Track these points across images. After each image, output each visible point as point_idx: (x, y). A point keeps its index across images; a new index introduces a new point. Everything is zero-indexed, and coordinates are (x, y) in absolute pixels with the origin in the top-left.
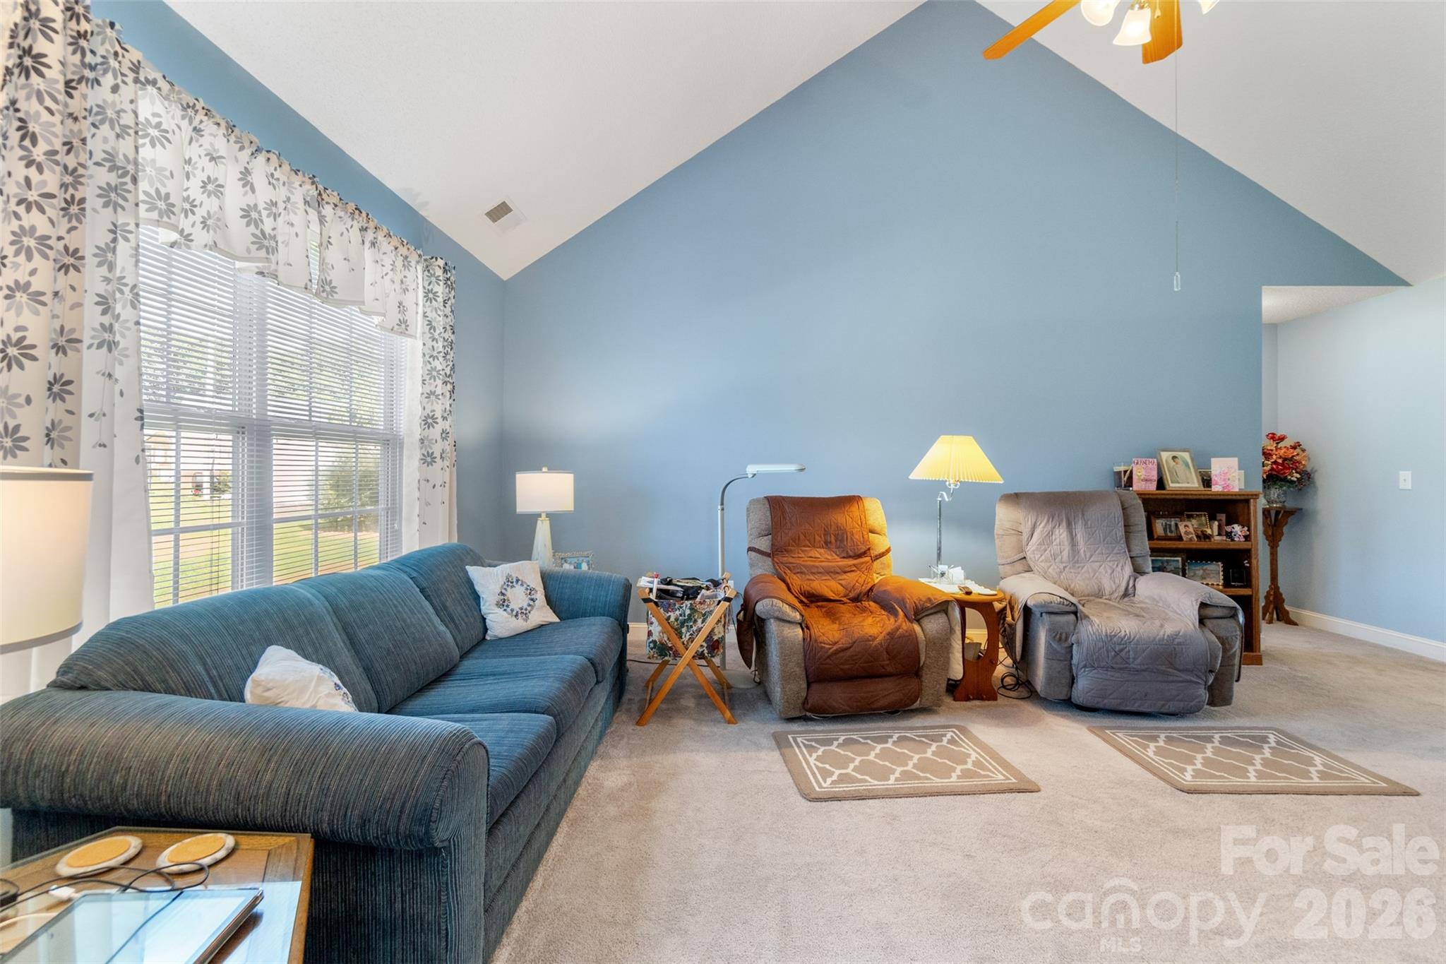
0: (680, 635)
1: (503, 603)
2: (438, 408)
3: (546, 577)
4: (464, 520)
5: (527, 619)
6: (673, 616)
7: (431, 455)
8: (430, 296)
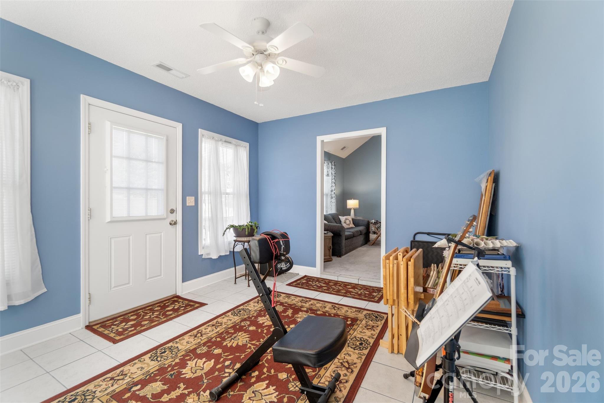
0: (378, 230)
1: (345, 223)
2: (333, 188)
3: (353, 219)
4: (337, 209)
5: (349, 226)
6: (376, 226)
7: (332, 197)
8: (332, 168)
